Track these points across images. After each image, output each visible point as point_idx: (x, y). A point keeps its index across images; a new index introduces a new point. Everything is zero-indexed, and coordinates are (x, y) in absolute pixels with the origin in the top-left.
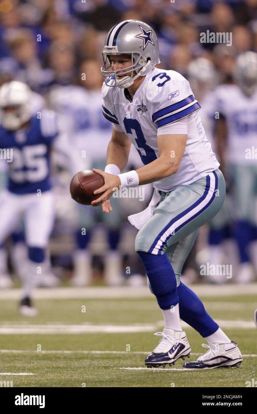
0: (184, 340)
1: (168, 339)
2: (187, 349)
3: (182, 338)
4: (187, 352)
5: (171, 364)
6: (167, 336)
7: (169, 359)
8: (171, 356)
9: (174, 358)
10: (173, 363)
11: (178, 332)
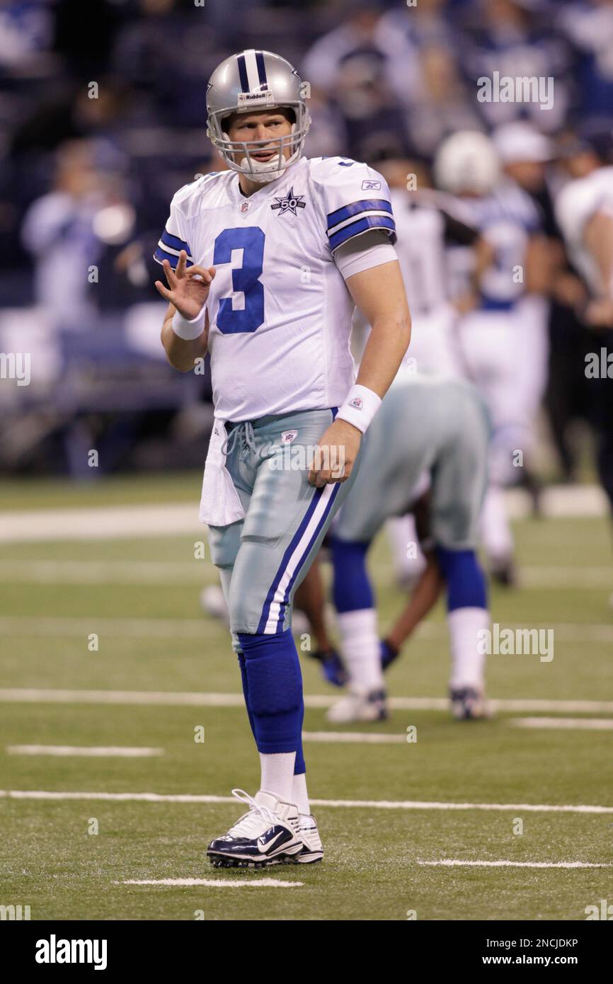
0: (292, 824)
1: (263, 814)
2: (295, 842)
3: (289, 819)
4: (294, 850)
5: (258, 865)
6: (262, 808)
7: (257, 852)
8: (263, 848)
9: (267, 853)
10: (263, 863)
11: (282, 805)
